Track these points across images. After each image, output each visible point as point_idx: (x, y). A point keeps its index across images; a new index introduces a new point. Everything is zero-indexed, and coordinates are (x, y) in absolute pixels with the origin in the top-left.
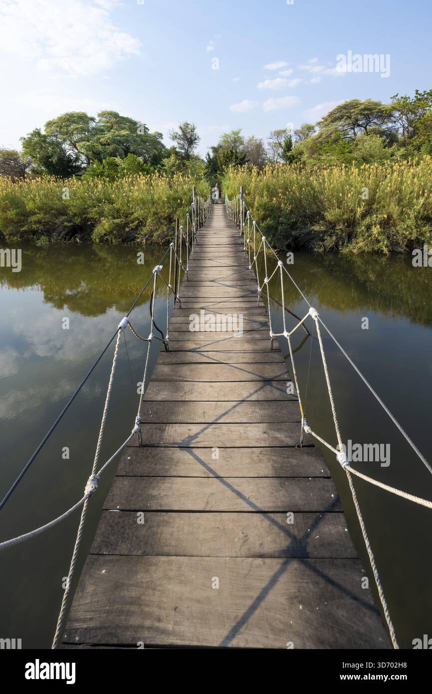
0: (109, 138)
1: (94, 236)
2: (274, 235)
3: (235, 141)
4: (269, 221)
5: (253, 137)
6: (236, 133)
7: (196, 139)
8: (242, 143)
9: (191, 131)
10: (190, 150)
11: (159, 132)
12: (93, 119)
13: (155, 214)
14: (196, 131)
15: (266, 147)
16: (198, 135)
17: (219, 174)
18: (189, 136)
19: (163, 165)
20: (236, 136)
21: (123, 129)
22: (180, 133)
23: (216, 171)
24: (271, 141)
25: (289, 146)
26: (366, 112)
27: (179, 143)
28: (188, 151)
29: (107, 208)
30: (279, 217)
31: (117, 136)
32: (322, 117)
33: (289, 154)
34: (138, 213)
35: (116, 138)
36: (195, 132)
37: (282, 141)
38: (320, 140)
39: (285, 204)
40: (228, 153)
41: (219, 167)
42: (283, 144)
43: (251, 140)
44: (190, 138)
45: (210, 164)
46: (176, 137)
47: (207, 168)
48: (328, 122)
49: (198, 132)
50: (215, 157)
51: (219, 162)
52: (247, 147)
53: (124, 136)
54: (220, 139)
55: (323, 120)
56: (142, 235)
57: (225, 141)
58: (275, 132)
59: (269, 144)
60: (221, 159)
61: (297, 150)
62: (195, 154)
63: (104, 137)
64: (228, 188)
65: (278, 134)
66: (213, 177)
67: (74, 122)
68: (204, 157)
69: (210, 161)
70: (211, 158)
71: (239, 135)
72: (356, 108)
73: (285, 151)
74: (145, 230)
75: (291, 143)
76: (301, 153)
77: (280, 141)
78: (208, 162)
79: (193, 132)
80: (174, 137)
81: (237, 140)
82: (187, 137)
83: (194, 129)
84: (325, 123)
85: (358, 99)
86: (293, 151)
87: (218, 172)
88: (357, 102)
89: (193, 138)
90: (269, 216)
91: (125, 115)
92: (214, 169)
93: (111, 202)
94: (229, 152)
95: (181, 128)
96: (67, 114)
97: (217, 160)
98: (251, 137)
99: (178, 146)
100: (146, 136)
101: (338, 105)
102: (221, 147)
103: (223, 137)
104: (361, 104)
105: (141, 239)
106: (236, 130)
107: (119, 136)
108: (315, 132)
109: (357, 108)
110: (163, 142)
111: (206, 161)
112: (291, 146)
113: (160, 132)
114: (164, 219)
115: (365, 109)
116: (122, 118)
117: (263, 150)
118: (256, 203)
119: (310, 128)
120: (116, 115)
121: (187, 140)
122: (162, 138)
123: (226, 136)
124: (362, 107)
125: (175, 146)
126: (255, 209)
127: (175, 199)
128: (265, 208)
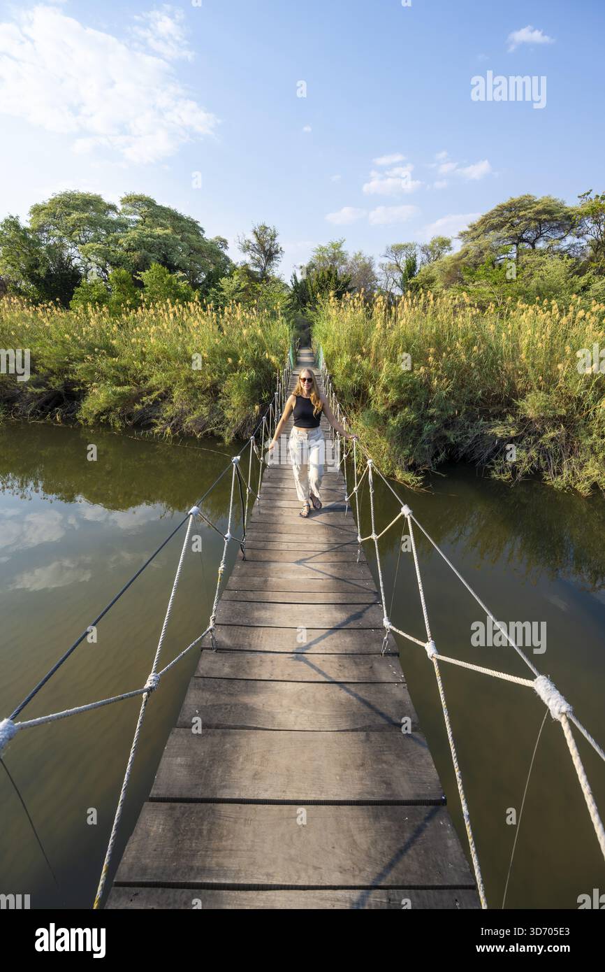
0: (133, 239)
1: (81, 415)
2: (414, 442)
3: (334, 259)
4: (407, 414)
5: (360, 254)
6: (337, 246)
7: (277, 252)
8: (344, 262)
9: (271, 239)
10: (268, 268)
11: (222, 237)
12: (113, 208)
13: (189, 380)
14: (278, 240)
15: (377, 270)
16: (280, 245)
17: (310, 308)
18: (267, 248)
19: (222, 290)
20: (336, 251)
21: (161, 226)
22: (254, 241)
23: (304, 302)
24: (386, 261)
25: (411, 269)
26: (544, 217)
27: (252, 258)
28: (265, 269)
29: (104, 363)
30: (428, 406)
31: (147, 236)
32: (470, 224)
33: (411, 281)
34: (157, 379)
35: (145, 239)
36: (276, 242)
37: (403, 261)
38: (465, 260)
39: (440, 378)
40: (323, 276)
41: (309, 297)
42: (403, 267)
43: (356, 258)
44: (269, 250)
45: (295, 291)
46: (248, 247)
47: (291, 297)
48: (478, 232)
49: (280, 241)
50: (304, 281)
51: (310, 289)
52: (351, 268)
53: (159, 236)
54: (313, 254)
55: (469, 230)
56: (164, 419)
57: (319, 258)
58: (393, 247)
59: (382, 265)
60: (314, 285)
61: (424, 275)
62: (276, 275)
63: (124, 237)
64: (326, 337)
65: (398, 250)
66: (300, 312)
67: (76, 208)
68: (288, 280)
69: (297, 286)
70: (299, 282)
71: (341, 249)
72: (527, 209)
73: (405, 276)
74: (169, 411)
75: (414, 265)
76: (431, 281)
77: (398, 261)
78: (294, 287)
79: (274, 240)
80: (246, 248)
81: (337, 257)
82: (264, 247)
83: (275, 236)
84: (475, 234)
85: (531, 194)
86: (418, 278)
87: (308, 304)
88: (532, 199)
89: (273, 250)
90: (407, 403)
91: (165, 205)
92: (302, 299)
93: (112, 352)
94: (326, 275)
95: (255, 232)
96: (65, 195)
97: (306, 285)
98: (358, 253)
99: (251, 261)
100: (199, 241)
101: (499, 204)
102: (313, 266)
103: (317, 251)
104: (537, 203)
105: (162, 428)
106: (336, 240)
107: (151, 236)
108: (450, 249)
109: (531, 208)
110: (227, 253)
111: (291, 286)
112: (415, 270)
113: (224, 237)
114: (203, 393)
115: (544, 211)
116: (160, 207)
117: (373, 274)
118: (382, 375)
119: (445, 244)
120: (150, 203)
121: (265, 252)
122: (226, 248)
123: (322, 249)
124: (540, 207)
125: (247, 262)
126: (380, 388)
127: (225, 355)
128: (400, 386)
